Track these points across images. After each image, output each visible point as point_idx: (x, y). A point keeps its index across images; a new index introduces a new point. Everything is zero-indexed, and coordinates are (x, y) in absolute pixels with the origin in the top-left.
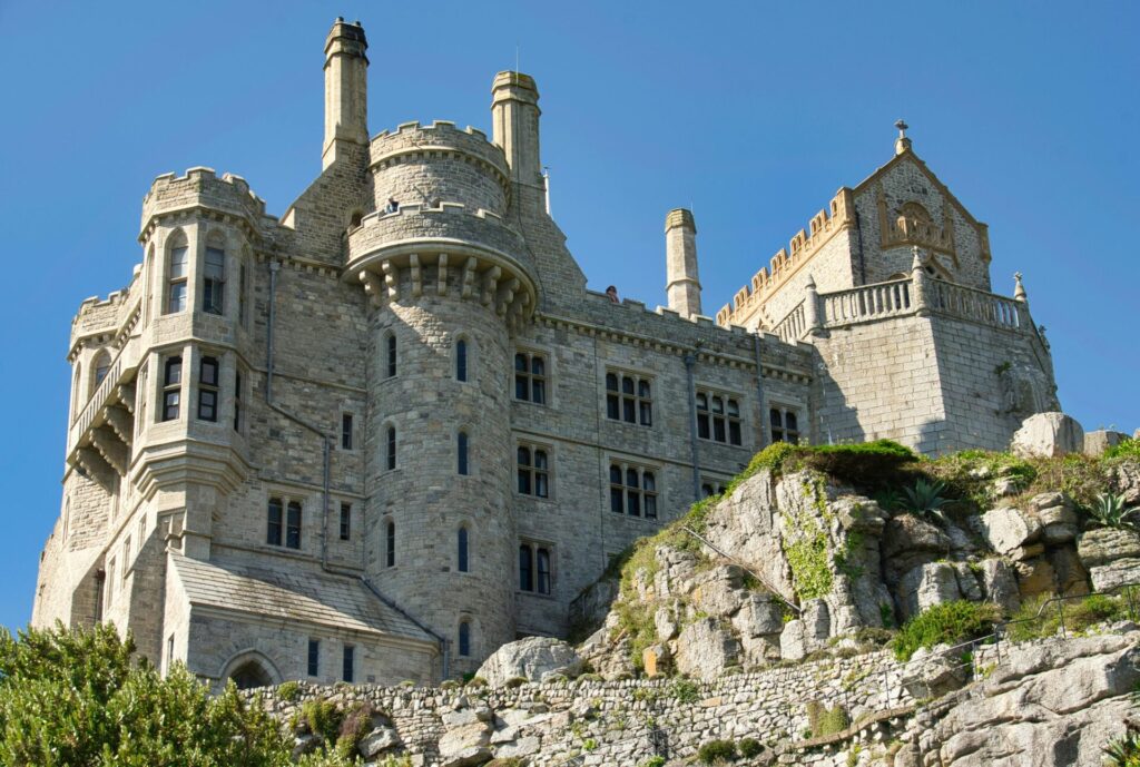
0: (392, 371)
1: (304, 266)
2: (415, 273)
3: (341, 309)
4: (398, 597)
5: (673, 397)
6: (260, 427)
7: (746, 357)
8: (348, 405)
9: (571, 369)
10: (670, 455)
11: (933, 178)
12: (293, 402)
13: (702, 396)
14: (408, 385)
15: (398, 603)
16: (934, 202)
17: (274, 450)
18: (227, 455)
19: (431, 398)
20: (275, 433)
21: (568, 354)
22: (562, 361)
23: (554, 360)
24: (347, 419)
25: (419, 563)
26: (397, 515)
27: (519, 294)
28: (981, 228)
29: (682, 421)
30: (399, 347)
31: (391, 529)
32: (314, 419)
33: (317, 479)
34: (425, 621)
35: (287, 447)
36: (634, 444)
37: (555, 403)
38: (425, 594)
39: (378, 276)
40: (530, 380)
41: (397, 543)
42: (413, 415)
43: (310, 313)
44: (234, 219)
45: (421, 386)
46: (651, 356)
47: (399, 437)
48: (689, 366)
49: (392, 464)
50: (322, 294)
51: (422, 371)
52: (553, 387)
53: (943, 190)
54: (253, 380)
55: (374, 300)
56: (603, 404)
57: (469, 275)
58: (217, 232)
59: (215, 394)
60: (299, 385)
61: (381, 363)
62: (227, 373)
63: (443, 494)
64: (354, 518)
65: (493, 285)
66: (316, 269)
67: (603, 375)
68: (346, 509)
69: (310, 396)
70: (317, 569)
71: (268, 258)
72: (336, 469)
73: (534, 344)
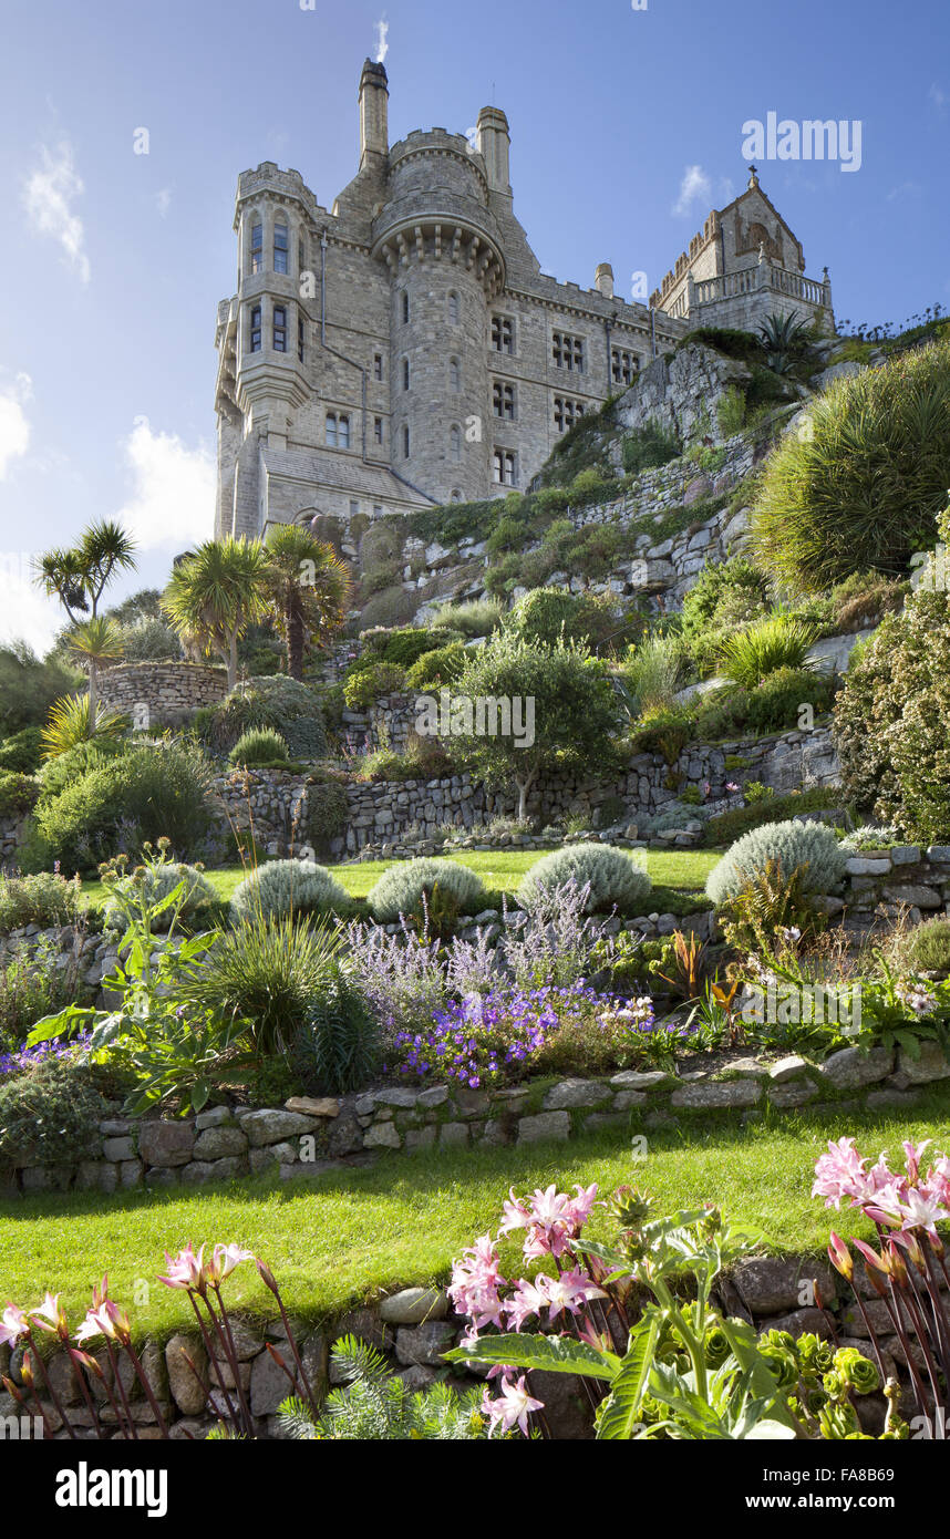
0: (406, 320)
1: (345, 244)
2: (419, 242)
3: (372, 279)
4: (411, 477)
5: (597, 353)
6: (318, 362)
7: (645, 326)
8: (378, 348)
9: (529, 330)
10: (593, 394)
11: (771, 206)
12: (340, 345)
13: (615, 354)
14: (416, 328)
15: (412, 482)
16: (772, 225)
17: (328, 379)
18: (293, 376)
19: (431, 336)
20: (329, 366)
21: (527, 319)
22: (523, 324)
23: (518, 322)
24: (378, 359)
25: (425, 454)
26: (410, 421)
27: (493, 262)
28: (798, 245)
29: (602, 369)
30: (410, 301)
31: (407, 431)
32: (355, 357)
33: (358, 401)
34: (428, 493)
35: (337, 376)
36: (571, 384)
37: (519, 353)
38: (428, 475)
39: (395, 249)
40: (502, 334)
41: (411, 441)
42: (419, 350)
43: (350, 281)
44: (293, 201)
45: (425, 329)
46: (582, 323)
47: (410, 367)
48: (607, 331)
49: (406, 386)
50: (358, 267)
51: (425, 317)
52: (518, 341)
53: (778, 216)
54: (311, 328)
55: (393, 269)
56: (551, 355)
57: (457, 243)
58: (281, 212)
59: (284, 332)
60: (344, 332)
61: (399, 316)
62: (293, 317)
63: (440, 405)
64: (385, 427)
65: (474, 252)
66: (354, 247)
67: (551, 335)
68: (378, 421)
69: (351, 341)
70: (360, 462)
71: (320, 237)
72: (370, 394)
73: (503, 311)
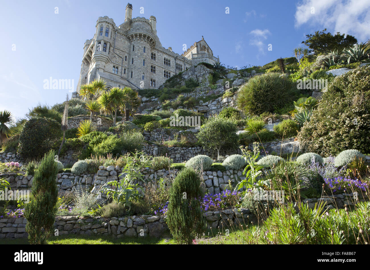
0: (133, 50)
1: (121, 34)
2: (138, 36)
3: (126, 41)
4: (133, 82)
5: (173, 63)
6: (112, 55)
7: (183, 60)
8: (126, 55)
9: (159, 57)
10: (172, 71)
11: (206, 43)
12: (118, 53)
13: (177, 64)
14: (136, 52)
15: (133, 83)
16: (207, 46)
17: (114, 59)
18: (107, 57)
19: (139, 54)
20: (115, 57)
21: (159, 54)
22: (158, 55)
23: (157, 55)
24: (126, 57)
25: (136, 78)
26: (133, 71)
27: (153, 43)
28: (212, 51)
29: (174, 67)
30: (135, 47)
31: (132, 73)
32: (121, 56)
33: (121, 65)
34: (137, 86)
35: (116, 59)
36: (168, 68)
37: (157, 61)
38: (137, 82)
39: (132, 37)
40: (153, 56)
41: (133, 74)
42: (136, 56)
43: (121, 41)
44: (111, 24)
45: (138, 53)
46: (170, 57)
47: (134, 59)
48: (175, 59)
49: (133, 63)
50: (123, 39)
51: (138, 50)
52: (157, 58)
53: (208, 45)
54: (112, 48)
55: (131, 40)
56: (163, 62)
57: (146, 38)
58: (108, 25)
59: (106, 48)
60: (119, 50)
61: (132, 49)
62: (108, 45)
63: (141, 68)
64: (126, 71)
65: (150, 40)
66: (123, 35)
67: (164, 58)
68: (125, 69)
69: (121, 52)
70: (120, 77)
71: (116, 32)
72: (124, 63)
73: (154, 52)
